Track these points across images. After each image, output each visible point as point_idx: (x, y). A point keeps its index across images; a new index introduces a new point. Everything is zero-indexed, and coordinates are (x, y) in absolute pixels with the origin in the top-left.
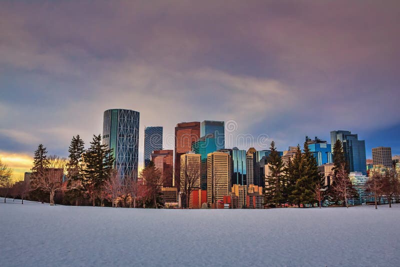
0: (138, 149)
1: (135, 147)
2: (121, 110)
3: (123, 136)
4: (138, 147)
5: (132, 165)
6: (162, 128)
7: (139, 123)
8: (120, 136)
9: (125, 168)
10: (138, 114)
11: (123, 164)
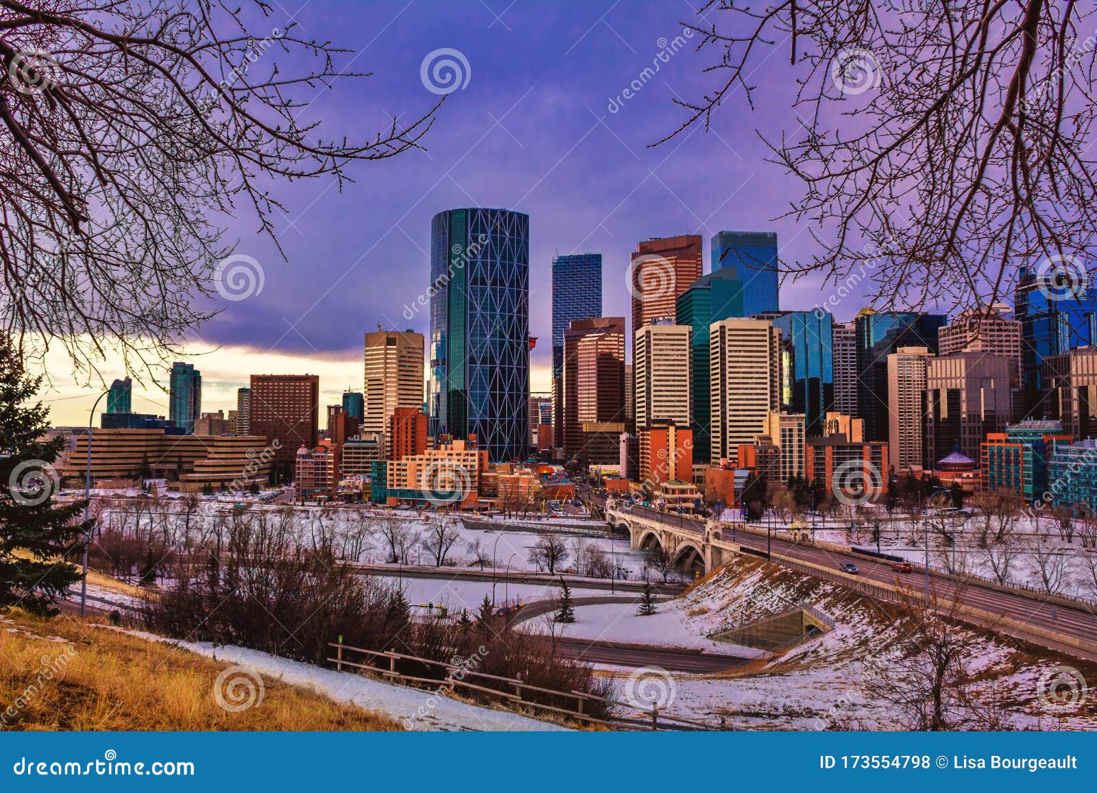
0: (526, 319)
1: (519, 312)
2: (474, 211)
3: (483, 282)
4: (526, 313)
5: (511, 363)
6: (598, 258)
7: (527, 244)
8: (474, 282)
9: (492, 370)
10: (523, 219)
11: (484, 361)
